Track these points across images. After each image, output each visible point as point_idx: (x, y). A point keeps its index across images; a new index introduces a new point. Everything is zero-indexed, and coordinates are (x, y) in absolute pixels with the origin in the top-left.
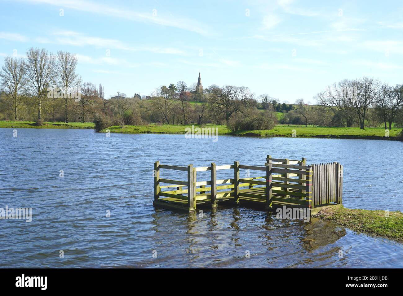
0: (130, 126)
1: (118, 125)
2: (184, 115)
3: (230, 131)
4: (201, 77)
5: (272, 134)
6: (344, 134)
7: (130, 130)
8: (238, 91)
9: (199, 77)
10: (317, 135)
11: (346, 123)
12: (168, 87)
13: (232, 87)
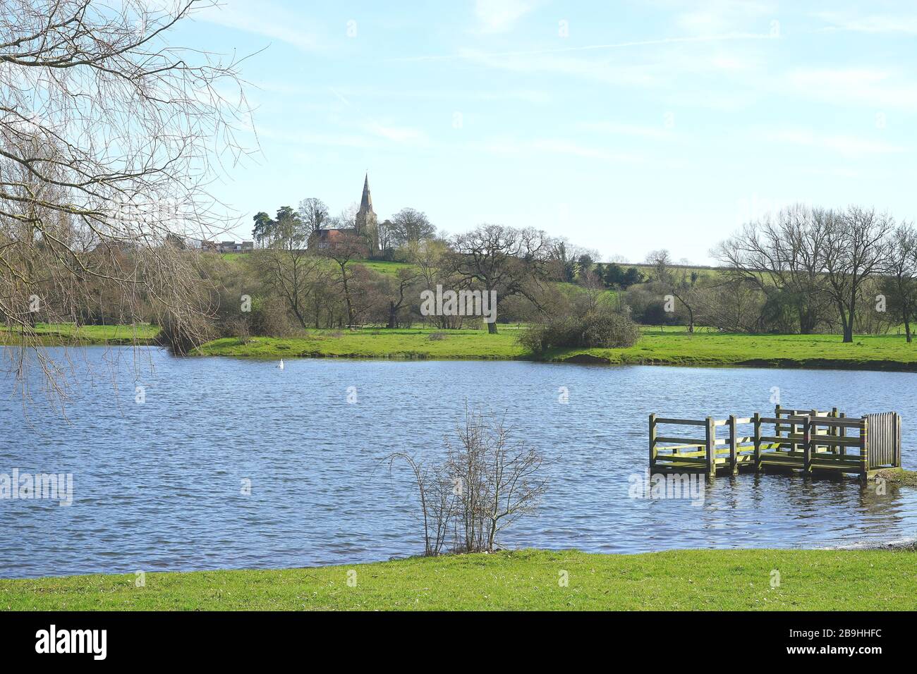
0: (263, 339)
1: (232, 336)
2: (349, 302)
3: (529, 351)
4: (370, 188)
5: (638, 358)
6: (815, 358)
7: (264, 349)
8: (519, 238)
9: (366, 186)
10: (747, 359)
11: (797, 323)
12: (273, 216)
13: (501, 230)
